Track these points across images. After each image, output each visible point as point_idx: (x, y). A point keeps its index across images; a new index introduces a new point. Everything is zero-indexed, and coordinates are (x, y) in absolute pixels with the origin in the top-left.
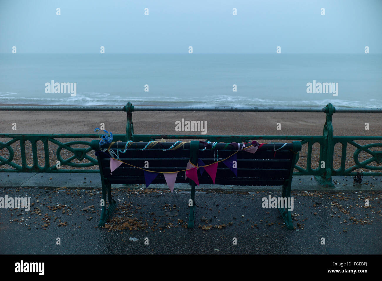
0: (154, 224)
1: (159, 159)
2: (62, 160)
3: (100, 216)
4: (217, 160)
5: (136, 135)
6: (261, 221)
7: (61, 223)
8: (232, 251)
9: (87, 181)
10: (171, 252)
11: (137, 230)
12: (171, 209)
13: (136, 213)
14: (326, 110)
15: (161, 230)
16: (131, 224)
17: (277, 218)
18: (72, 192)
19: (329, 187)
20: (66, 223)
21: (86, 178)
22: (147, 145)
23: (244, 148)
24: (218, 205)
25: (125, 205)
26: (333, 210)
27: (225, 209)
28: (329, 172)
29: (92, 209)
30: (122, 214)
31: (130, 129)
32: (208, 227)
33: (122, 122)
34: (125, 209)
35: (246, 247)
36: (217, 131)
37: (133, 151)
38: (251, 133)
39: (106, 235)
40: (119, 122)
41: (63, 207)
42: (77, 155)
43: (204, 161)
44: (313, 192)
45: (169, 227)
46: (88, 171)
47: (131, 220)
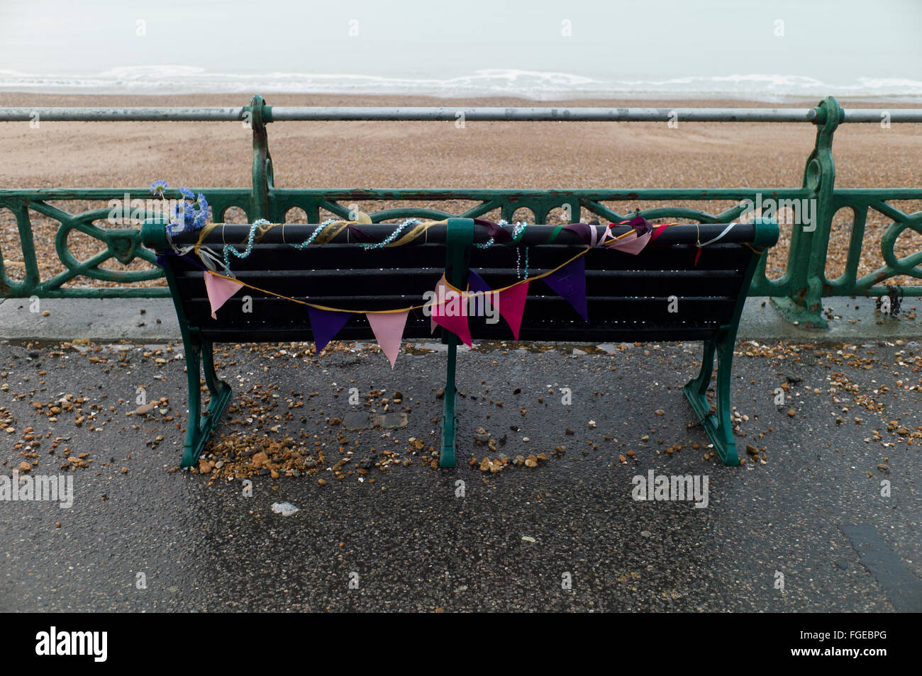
0: (343, 455)
1: (351, 271)
2: (73, 263)
3: (184, 431)
4: (524, 275)
5: (280, 191)
6: (644, 440)
7: (71, 459)
8: (573, 542)
9: (149, 320)
10: (397, 550)
11: (293, 477)
12: (387, 405)
13: (288, 419)
14: (817, 115)
15: (365, 476)
16: (276, 458)
17: (688, 428)
18: (105, 354)
19: (815, 327)
20: (84, 458)
21: (147, 309)
22: (314, 234)
23: (608, 238)
24: (518, 392)
25: (256, 393)
26: (837, 400)
27: (541, 402)
28: (815, 288)
29: (163, 411)
30: (247, 424)
31: (264, 173)
32: (498, 463)
33: (246, 140)
34: (256, 409)
35: (612, 528)
36: (487, 162)
37: (273, 250)
38: (573, 166)
39: (205, 497)
40: (238, 139)
41: (77, 405)
42: (116, 249)
43: (485, 276)
44: (772, 342)
45: (386, 464)
46: (150, 293)
47: (275, 445)
